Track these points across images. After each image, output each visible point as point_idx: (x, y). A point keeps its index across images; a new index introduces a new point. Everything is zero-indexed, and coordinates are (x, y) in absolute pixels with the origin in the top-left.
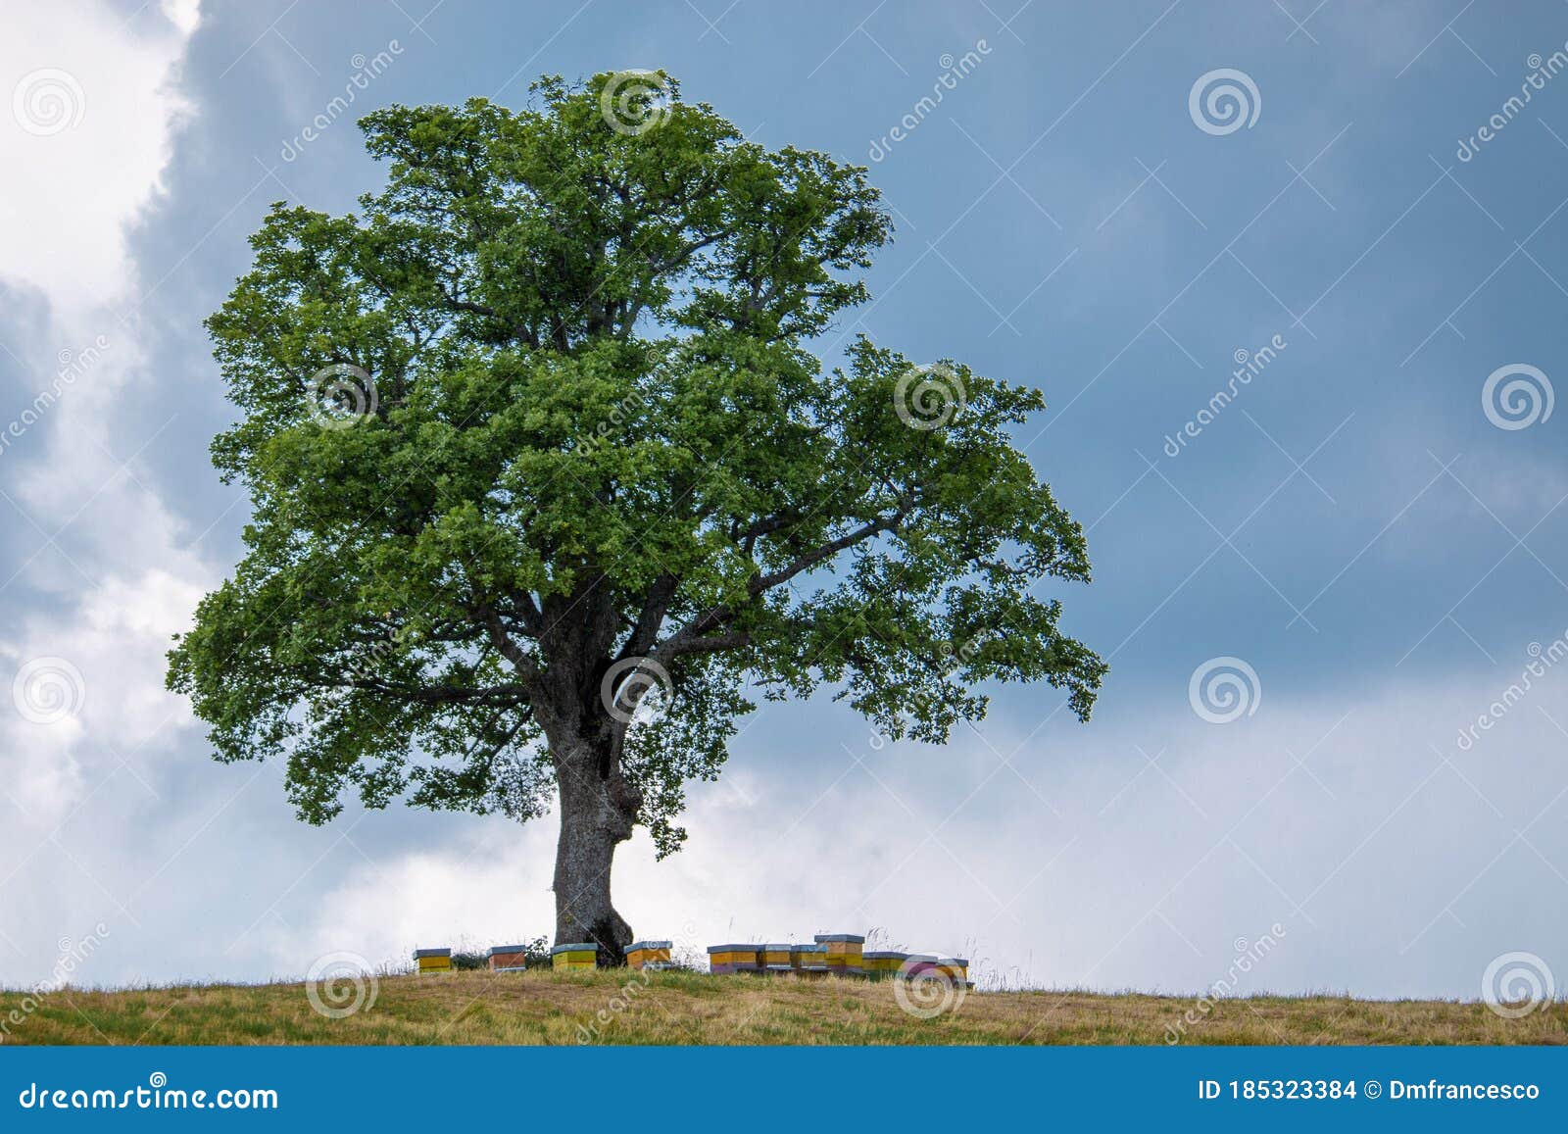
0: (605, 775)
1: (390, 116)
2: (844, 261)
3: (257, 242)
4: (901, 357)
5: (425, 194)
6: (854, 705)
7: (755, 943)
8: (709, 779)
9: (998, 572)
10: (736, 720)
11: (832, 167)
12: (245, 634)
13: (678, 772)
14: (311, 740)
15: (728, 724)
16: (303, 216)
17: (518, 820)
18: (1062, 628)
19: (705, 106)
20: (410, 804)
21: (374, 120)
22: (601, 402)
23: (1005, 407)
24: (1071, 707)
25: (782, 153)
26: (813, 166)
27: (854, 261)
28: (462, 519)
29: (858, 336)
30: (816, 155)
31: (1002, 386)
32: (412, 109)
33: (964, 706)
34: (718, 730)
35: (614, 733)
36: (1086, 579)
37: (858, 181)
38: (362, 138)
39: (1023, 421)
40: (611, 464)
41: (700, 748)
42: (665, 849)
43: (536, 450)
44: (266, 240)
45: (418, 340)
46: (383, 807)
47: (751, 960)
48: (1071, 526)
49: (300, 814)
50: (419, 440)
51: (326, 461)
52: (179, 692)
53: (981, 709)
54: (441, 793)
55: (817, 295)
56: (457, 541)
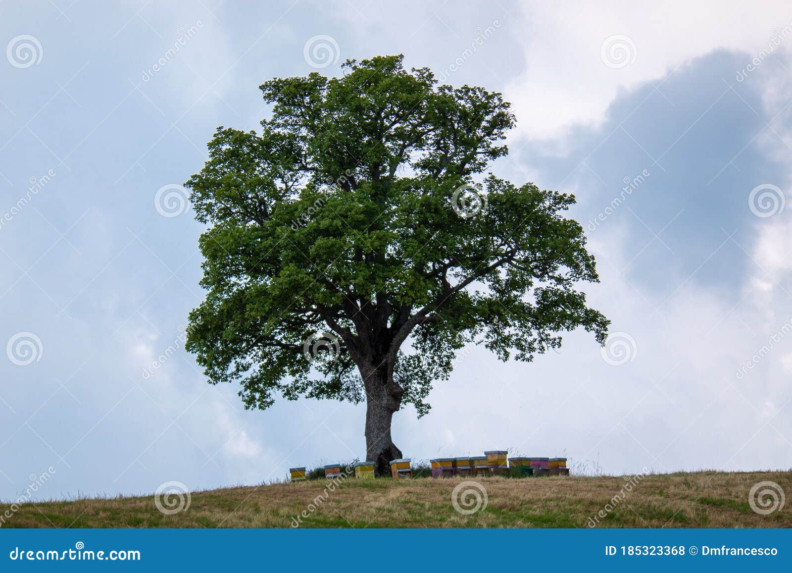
0: (385, 382)
1: (273, 83)
2: (494, 136)
3: (210, 146)
4: (509, 182)
5: (291, 118)
6: (487, 346)
7: (451, 458)
8: (445, 380)
9: (559, 280)
10: (456, 352)
11: (486, 93)
12: (209, 327)
13: (429, 377)
14: (259, 371)
15: (453, 354)
16: (230, 133)
17: (355, 403)
18: (588, 305)
19: (426, 68)
20: (307, 398)
21: (267, 85)
22: (357, 213)
23: (559, 203)
24: (597, 340)
25: (462, 88)
26: (478, 93)
27: (499, 136)
28: (288, 272)
29: (489, 173)
30: (479, 88)
31: (556, 193)
32: (283, 79)
33: (551, 342)
34: (448, 357)
35: (389, 362)
36: (598, 281)
37: (500, 99)
38: (261, 94)
39: (567, 209)
40: (360, 242)
41: (440, 366)
42: (422, 413)
43: (324, 238)
44: (214, 145)
45: (287, 186)
46: (296, 399)
47: (450, 466)
48: (590, 257)
49: (246, 407)
50: (276, 236)
51: (229, 248)
52: (193, 353)
53: (559, 343)
54: (322, 391)
55: (483, 153)
56: (286, 282)
